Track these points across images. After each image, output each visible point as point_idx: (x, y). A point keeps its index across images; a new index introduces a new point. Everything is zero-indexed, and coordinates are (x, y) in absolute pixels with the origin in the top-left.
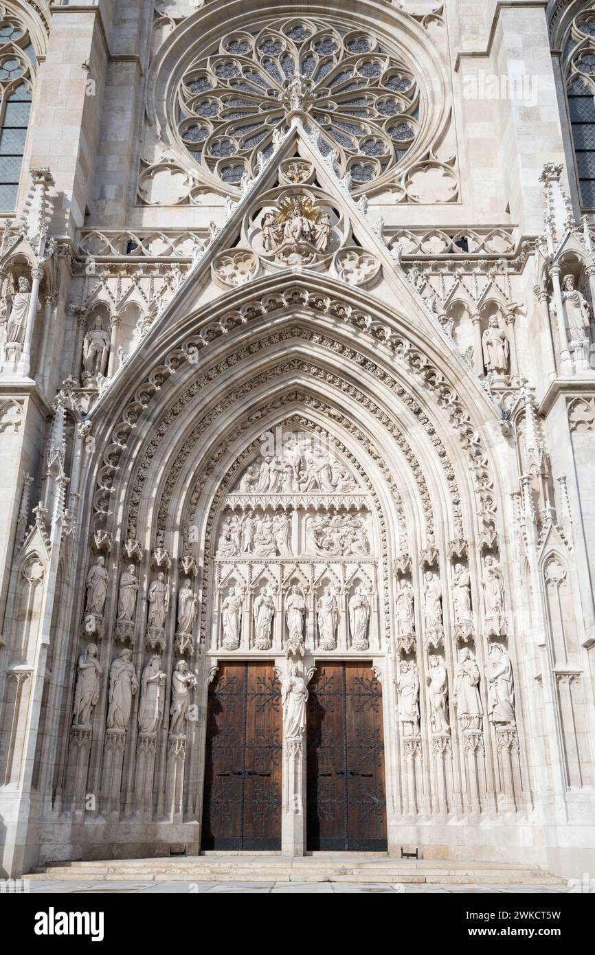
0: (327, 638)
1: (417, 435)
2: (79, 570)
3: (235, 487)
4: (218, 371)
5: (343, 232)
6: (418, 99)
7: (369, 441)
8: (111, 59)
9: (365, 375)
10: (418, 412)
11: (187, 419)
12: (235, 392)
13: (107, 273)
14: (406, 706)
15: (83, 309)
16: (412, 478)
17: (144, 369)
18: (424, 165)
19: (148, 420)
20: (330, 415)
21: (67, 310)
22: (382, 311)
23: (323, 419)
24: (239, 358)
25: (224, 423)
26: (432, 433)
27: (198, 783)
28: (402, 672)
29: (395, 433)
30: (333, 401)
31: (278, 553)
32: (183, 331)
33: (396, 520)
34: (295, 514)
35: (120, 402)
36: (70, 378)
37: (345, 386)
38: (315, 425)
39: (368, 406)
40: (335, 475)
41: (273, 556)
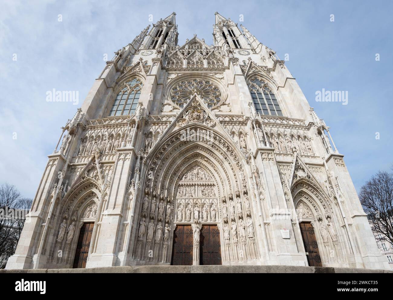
0: (205, 218)
1: (226, 164)
2: (141, 198)
3: (181, 179)
4: (178, 148)
5: (206, 115)
6: (221, 93)
7: (214, 167)
8: (158, 84)
9: (213, 149)
10: (226, 158)
11: (170, 160)
12: (182, 154)
13: (153, 125)
14: (226, 235)
15: (146, 133)
16: (225, 176)
17: (160, 146)
18: (223, 104)
19: (160, 160)
20: (205, 160)
21: (143, 133)
22: (216, 133)
23: (203, 161)
24: (183, 145)
25: (179, 162)
26: (229, 163)
27: (170, 255)
28: (225, 227)
29: (221, 164)
30: (206, 156)
31: (192, 196)
32: (169, 137)
33: (222, 187)
34: (196, 186)
35: (153, 155)
36: (142, 149)
37: (208, 152)
38: (201, 163)
39: (214, 157)
40: (206, 176)
41: (191, 197)
